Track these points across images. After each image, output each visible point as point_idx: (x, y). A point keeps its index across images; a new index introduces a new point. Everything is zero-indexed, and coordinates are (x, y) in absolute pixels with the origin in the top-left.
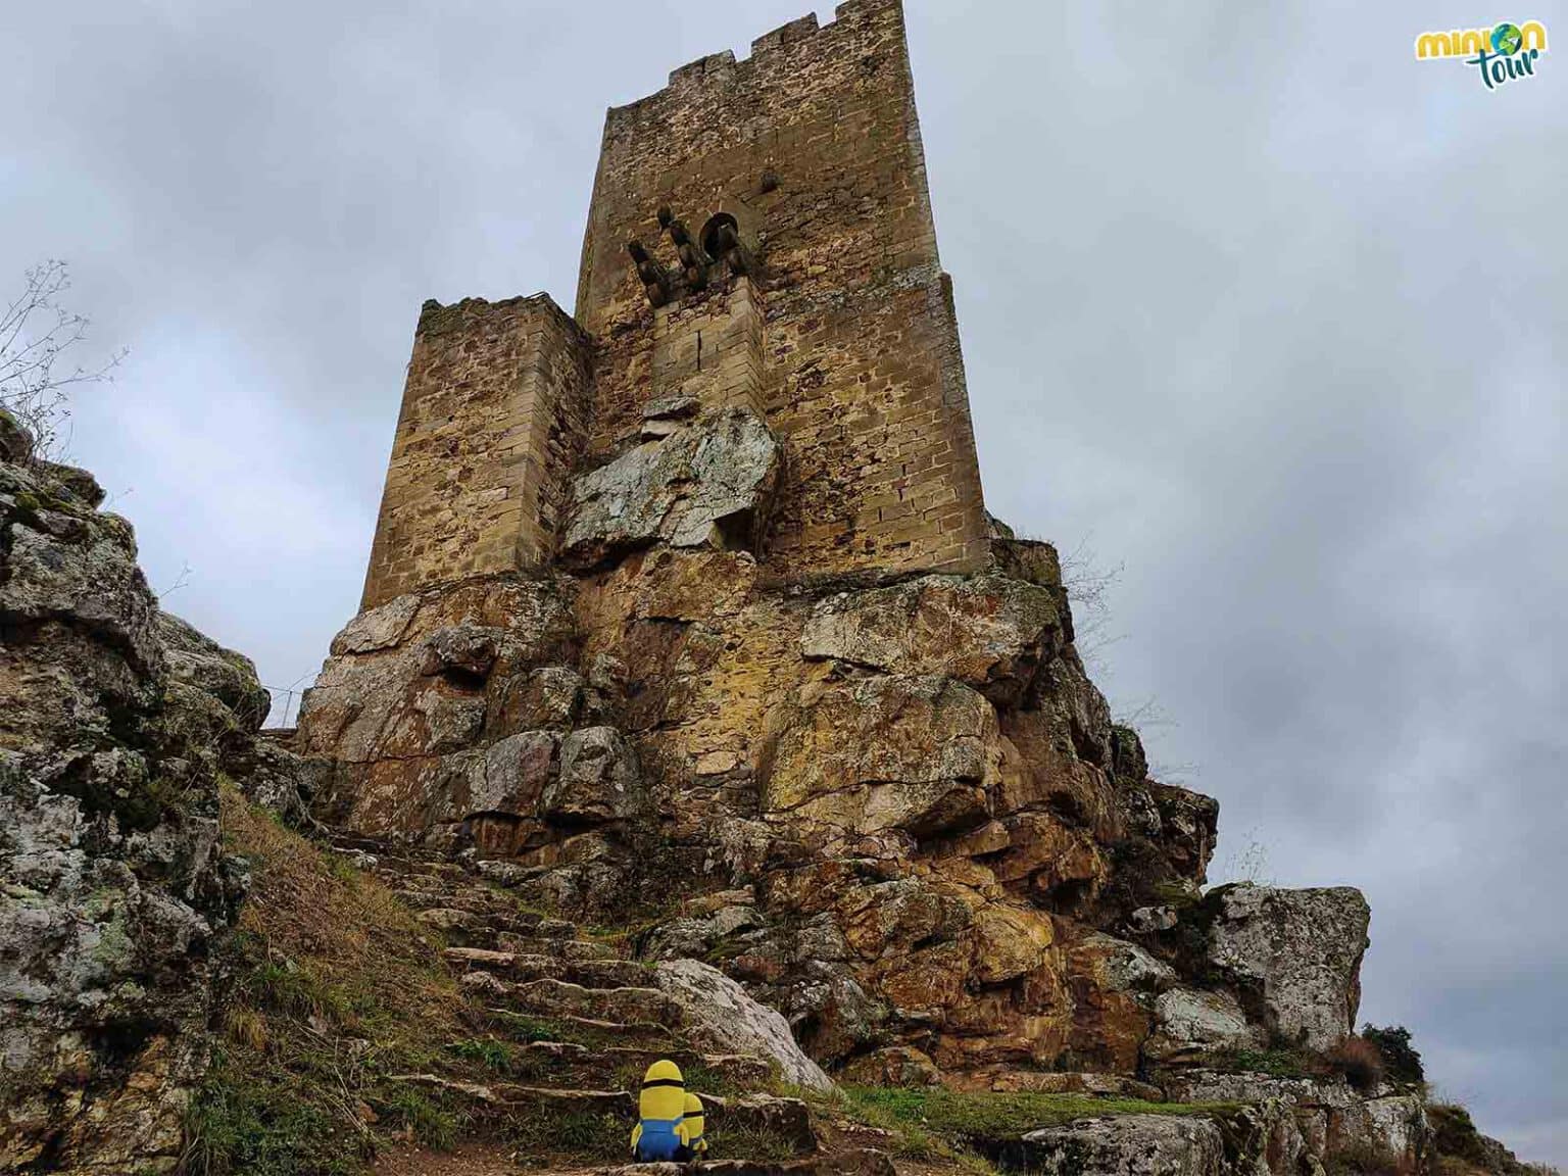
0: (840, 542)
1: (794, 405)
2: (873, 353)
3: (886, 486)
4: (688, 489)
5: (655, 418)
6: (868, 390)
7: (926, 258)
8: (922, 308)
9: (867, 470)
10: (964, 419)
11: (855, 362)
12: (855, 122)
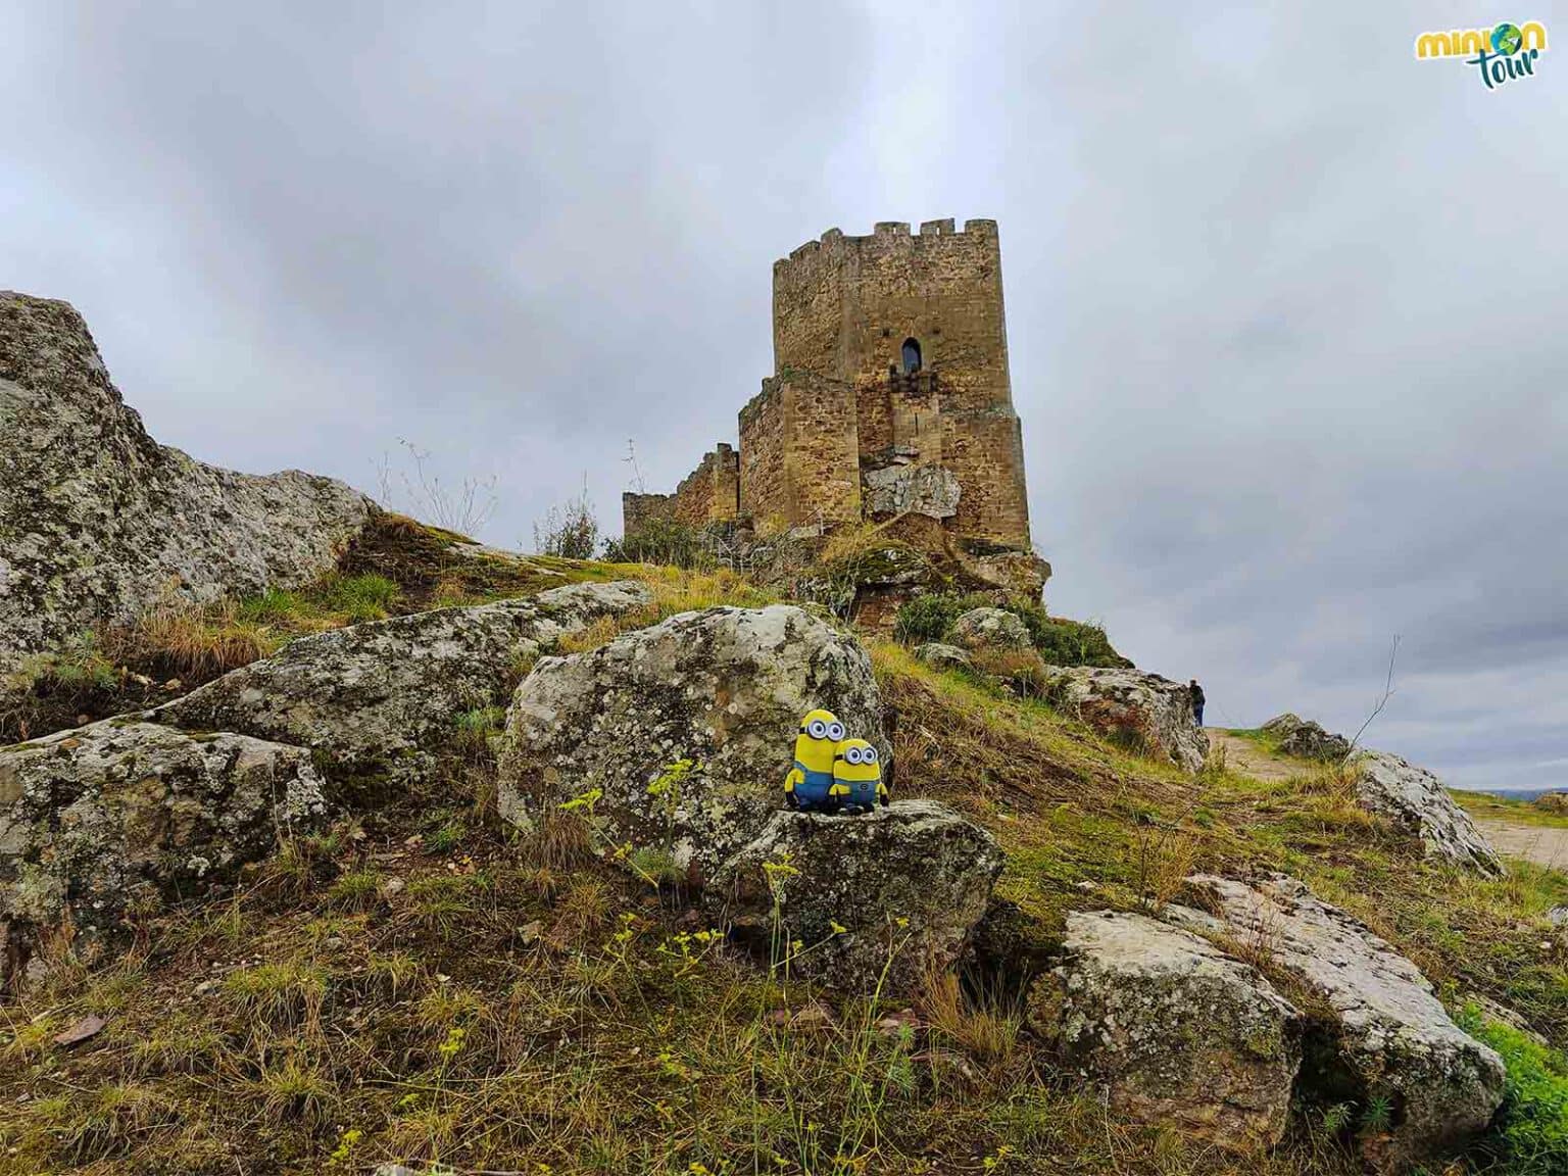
0: (974, 525)
1: (954, 458)
2: (988, 445)
3: (993, 507)
4: (929, 500)
5: (903, 455)
6: (987, 462)
7: (1006, 401)
8: (1009, 431)
9: (985, 498)
10: (1024, 488)
11: (980, 447)
12: (977, 306)
